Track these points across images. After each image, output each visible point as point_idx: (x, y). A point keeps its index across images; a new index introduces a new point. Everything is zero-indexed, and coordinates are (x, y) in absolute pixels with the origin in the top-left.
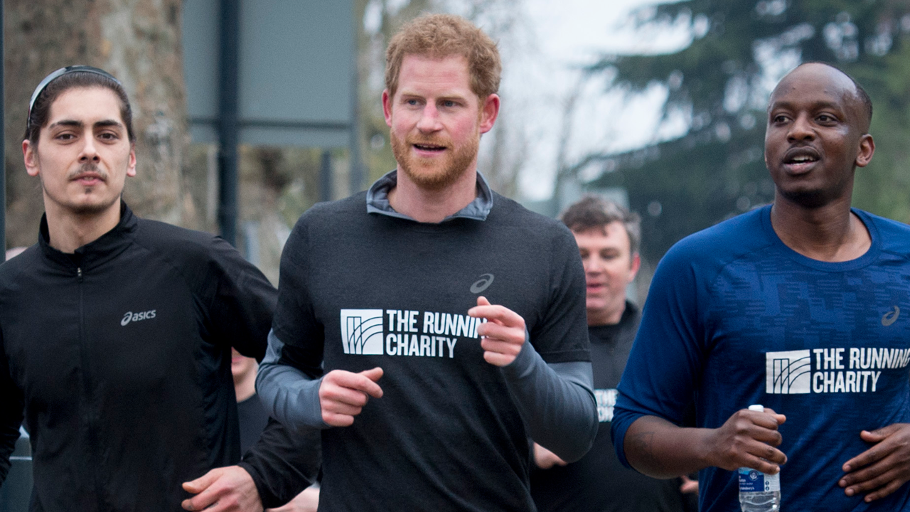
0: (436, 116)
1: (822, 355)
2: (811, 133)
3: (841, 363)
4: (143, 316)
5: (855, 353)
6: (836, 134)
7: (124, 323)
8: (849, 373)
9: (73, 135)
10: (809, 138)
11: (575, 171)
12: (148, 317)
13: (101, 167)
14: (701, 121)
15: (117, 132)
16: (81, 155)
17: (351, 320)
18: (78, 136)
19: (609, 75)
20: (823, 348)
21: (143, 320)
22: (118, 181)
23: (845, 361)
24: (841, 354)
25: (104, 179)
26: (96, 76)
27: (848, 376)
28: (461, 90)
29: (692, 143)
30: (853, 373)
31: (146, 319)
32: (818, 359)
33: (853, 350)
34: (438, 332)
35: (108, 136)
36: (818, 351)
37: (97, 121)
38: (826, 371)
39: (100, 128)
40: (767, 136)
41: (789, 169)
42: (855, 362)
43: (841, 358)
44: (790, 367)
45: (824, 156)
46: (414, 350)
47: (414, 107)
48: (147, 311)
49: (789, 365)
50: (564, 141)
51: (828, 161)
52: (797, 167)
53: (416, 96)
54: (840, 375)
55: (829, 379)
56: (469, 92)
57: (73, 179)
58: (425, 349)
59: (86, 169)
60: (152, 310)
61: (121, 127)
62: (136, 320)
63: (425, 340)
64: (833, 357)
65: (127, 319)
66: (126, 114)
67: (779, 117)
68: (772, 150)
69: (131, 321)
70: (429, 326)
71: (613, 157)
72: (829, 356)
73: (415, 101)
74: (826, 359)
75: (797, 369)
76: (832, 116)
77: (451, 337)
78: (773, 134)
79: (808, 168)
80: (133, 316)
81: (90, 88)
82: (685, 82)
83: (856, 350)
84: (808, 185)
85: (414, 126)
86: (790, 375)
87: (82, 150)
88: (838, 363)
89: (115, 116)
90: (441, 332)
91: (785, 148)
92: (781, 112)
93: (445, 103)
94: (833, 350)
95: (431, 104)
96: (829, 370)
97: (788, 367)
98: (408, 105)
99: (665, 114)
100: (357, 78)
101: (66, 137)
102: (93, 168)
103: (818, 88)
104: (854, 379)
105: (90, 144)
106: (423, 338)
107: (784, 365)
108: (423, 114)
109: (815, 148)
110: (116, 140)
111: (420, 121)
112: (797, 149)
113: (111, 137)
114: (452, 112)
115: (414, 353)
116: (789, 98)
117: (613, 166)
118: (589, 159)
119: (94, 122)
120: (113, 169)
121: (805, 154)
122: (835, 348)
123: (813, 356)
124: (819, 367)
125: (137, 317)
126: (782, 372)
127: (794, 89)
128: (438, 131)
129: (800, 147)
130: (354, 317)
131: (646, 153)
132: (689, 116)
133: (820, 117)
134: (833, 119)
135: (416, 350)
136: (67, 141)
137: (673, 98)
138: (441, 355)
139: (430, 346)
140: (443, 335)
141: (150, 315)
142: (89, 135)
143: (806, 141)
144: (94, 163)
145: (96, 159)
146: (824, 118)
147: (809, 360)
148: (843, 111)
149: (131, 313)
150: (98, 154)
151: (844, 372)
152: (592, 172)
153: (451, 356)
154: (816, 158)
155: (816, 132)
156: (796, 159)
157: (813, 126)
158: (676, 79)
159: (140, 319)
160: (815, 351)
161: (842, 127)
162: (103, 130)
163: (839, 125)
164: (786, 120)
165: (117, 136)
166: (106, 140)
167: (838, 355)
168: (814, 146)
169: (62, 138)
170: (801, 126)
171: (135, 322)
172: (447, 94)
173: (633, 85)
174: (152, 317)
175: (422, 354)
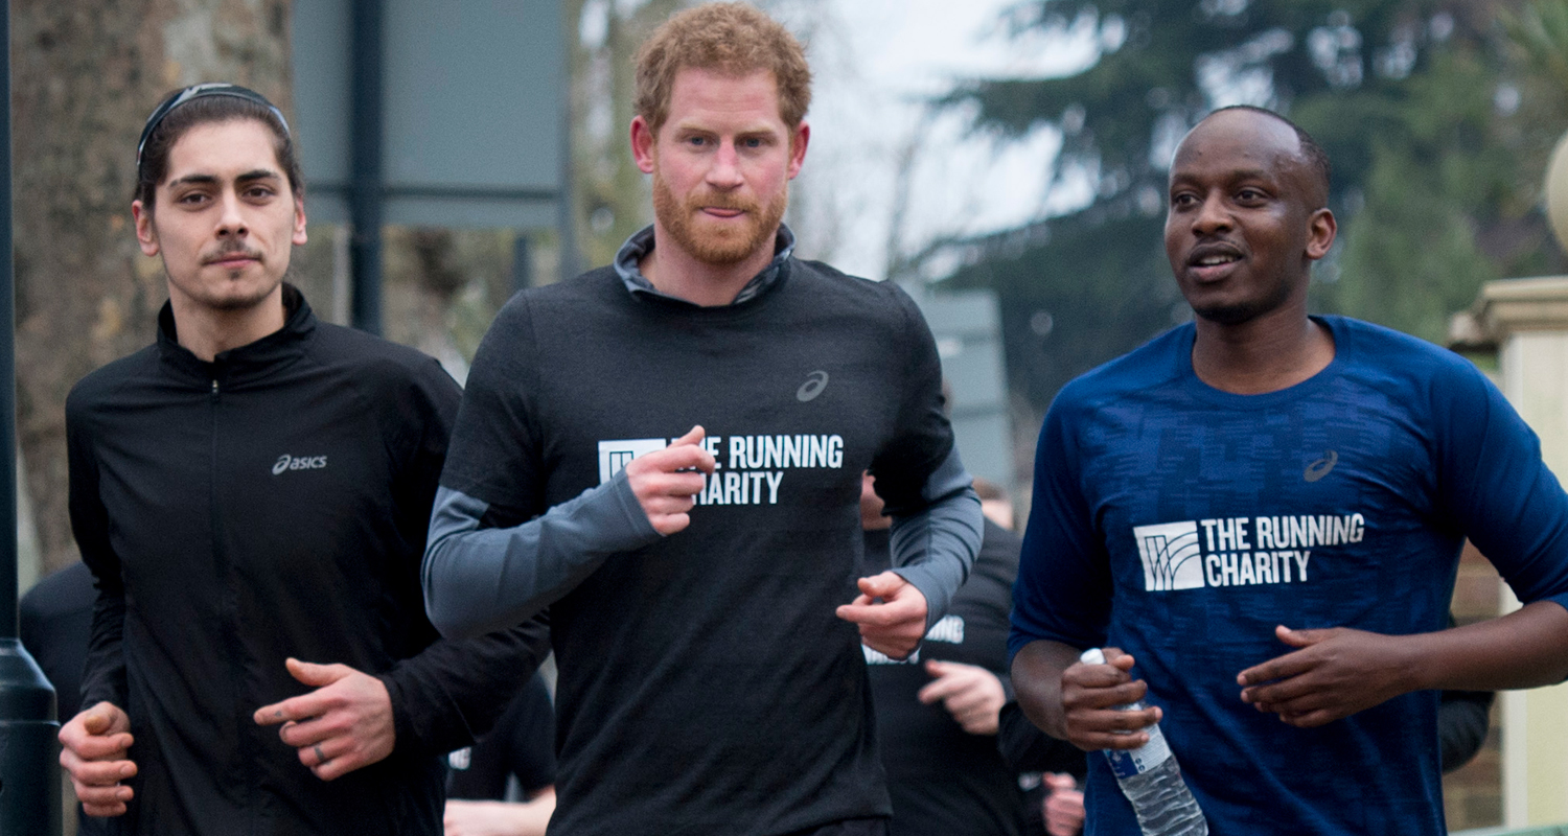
0: (735, 163)
1: (1215, 528)
2: (1225, 221)
3: (1245, 539)
4: (307, 463)
5: (1264, 525)
6: (1268, 218)
7: (277, 470)
8: (1259, 556)
9: (205, 196)
10: (1224, 229)
11: (916, 262)
12: (314, 466)
13: (251, 243)
14: (1114, 184)
15: (273, 186)
16: (218, 227)
17: (616, 458)
18: (214, 197)
19: (969, 111)
20: (1216, 518)
21: (305, 469)
22: (280, 257)
23: (1251, 537)
24: (1244, 526)
25: (259, 258)
26: (235, 100)
27: (1258, 560)
28: (767, 121)
29: (1100, 219)
30: (1265, 555)
31: (311, 468)
32: (1210, 535)
33: (1260, 521)
34: (753, 465)
35: (257, 192)
36: (1208, 523)
37: (241, 173)
38: (1223, 552)
39: (245, 183)
40: (1168, 224)
41: (1197, 275)
42: (1265, 538)
43: (1245, 533)
44: (1169, 547)
45: (1249, 253)
46: (715, 496)
47: (700, 148)
48: (313, 457)
49: (1167, 545)
50: (898, 217)
51: (1256, 259)
52: (1207, 272)
53: (703, 131)
54: (1246, 558)
55: (1229, 564)
56: (780, 122)
57: (207, 262)
58: (732, 493)
59: (229, 249)
60: (321, 456)
61: (276, 177)
62: (296, 468)
63: (733, 480)
64: (1233, 531)
65: (282, 465)
66: (285, 157)
67: (1182, 196)
68: (1174, 245)
69: (288, 469)
70: (738, 458)
71: (977, 241)
72: (1226, 529)
73: (701, 139)
74: (1222, 534)
75: (1178, 551)
76: (1260, 191)
77: (774, 470)
78: (1174, 222)
79: (1224, 272)
80: (292, 461)
81: (227, 123)
82: (1088, 123)
83: (1266, 520)
84: (1226, 297)
85: (703, 177)
86: (1171, 561)
87: (219, 220)
88: (1240, 540)
89: (266, 161)
90: (758, 465)
91: (1190, 245)
92: (1184, 188)
93: (749, 142)
94: (1230, 521)
95: (727, 144)
96: (1228, 551)
97: (1166, 548)
98: (689, 145)
99: (1057, 174)
100: (570, 119)
101: (195, 198)
102: (239, 247)
103: (1236, 150)
104: (1267, 564)
105: (232, 210)
106: (728, 476)
107: (1161, 546)
108: (716, 160)
109: (1233, 243)
110: (271, 197)
111: (711, 169)
112: (1207, 246)
113: (264, 194)
114: (758, 155)
115: (715, 500)
116: (1193, 169)
117: (975, 255)
118: (938, 244)
119: (235, 176)
120: (270, 241)
121: (1219, 253)
122: (1234, 517)
123: (1201, 531)
124: (1211, 547)
125: (297, 464)
126: (1159, 556)
127: (1200, 154)
128: (740, 185)
129: (1211, 242)
130: (621, 453)
131: (1027, 234)
132: (1096, 176)
133: (1242, 193)
134: (1261, 196)
135: (719, 496)
136: (197, 205)
137: (1071, 148)
138: (757, 500)
139: (740, 489)
140: (762, 469)
141: (317, 463)
142: (229, 197)
143: (1220, 234)
144: (239, 238)
145: (243, 231)
146: (1248, 195)
147: (1195, 537)
148: (1275, 183)
149: (289, 458)
150: (246, 224)
151: (1252, 552)
152: (943, 265)
153: (773, 500)
154: (1237, 256)
155: (1235, 218)
156: (1207, 261)
157: (1230, 209)
158: (1075, 119)
159: (302, 468)
160: (1204, 523)
161: (1276, 206)
162: (251, 186)
163: (1271, 204)
164: (1193, 201)
165: (273, 192)
166: (255, 198)
167: (1239, 528)
168: (1233, 240)
169: (189, 201)
170: (1212, 212)
171: (294, 471)
172: (752, 128)
173: (1006, 127)
174: (320, 466)
175: (728, 501)
